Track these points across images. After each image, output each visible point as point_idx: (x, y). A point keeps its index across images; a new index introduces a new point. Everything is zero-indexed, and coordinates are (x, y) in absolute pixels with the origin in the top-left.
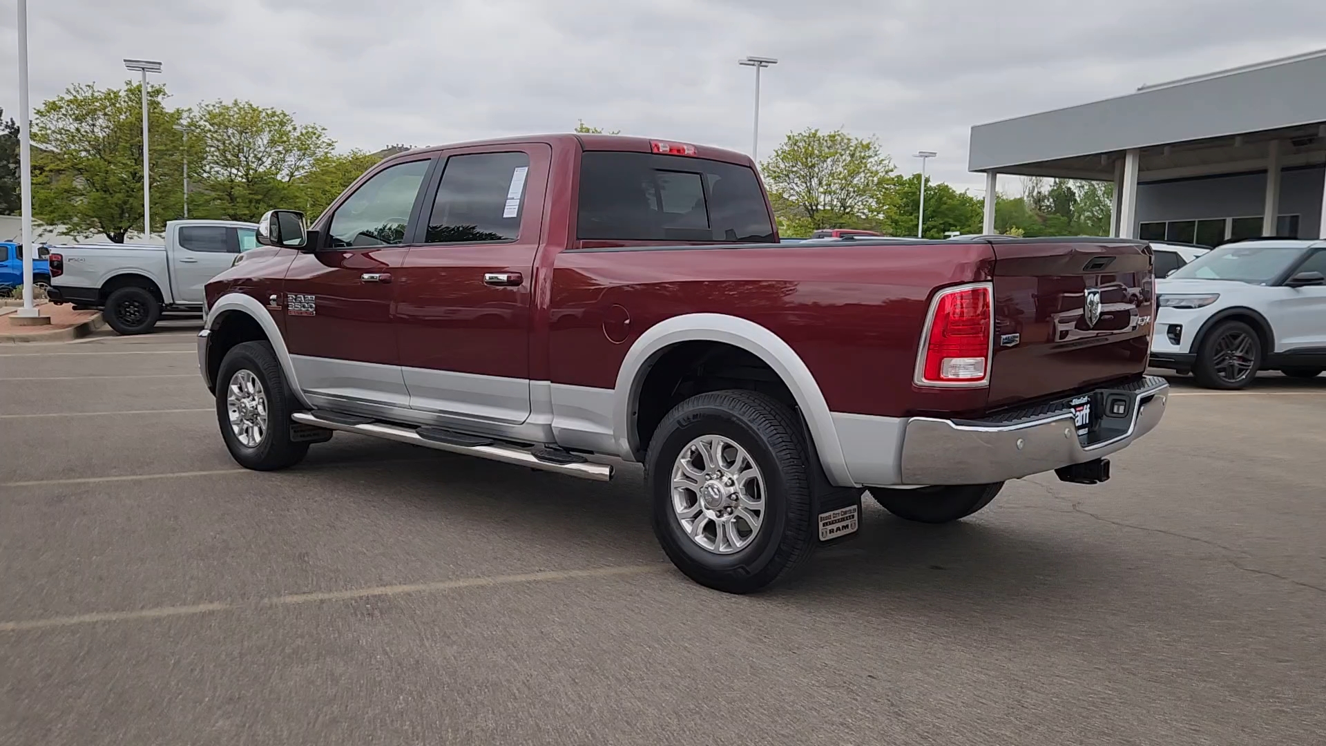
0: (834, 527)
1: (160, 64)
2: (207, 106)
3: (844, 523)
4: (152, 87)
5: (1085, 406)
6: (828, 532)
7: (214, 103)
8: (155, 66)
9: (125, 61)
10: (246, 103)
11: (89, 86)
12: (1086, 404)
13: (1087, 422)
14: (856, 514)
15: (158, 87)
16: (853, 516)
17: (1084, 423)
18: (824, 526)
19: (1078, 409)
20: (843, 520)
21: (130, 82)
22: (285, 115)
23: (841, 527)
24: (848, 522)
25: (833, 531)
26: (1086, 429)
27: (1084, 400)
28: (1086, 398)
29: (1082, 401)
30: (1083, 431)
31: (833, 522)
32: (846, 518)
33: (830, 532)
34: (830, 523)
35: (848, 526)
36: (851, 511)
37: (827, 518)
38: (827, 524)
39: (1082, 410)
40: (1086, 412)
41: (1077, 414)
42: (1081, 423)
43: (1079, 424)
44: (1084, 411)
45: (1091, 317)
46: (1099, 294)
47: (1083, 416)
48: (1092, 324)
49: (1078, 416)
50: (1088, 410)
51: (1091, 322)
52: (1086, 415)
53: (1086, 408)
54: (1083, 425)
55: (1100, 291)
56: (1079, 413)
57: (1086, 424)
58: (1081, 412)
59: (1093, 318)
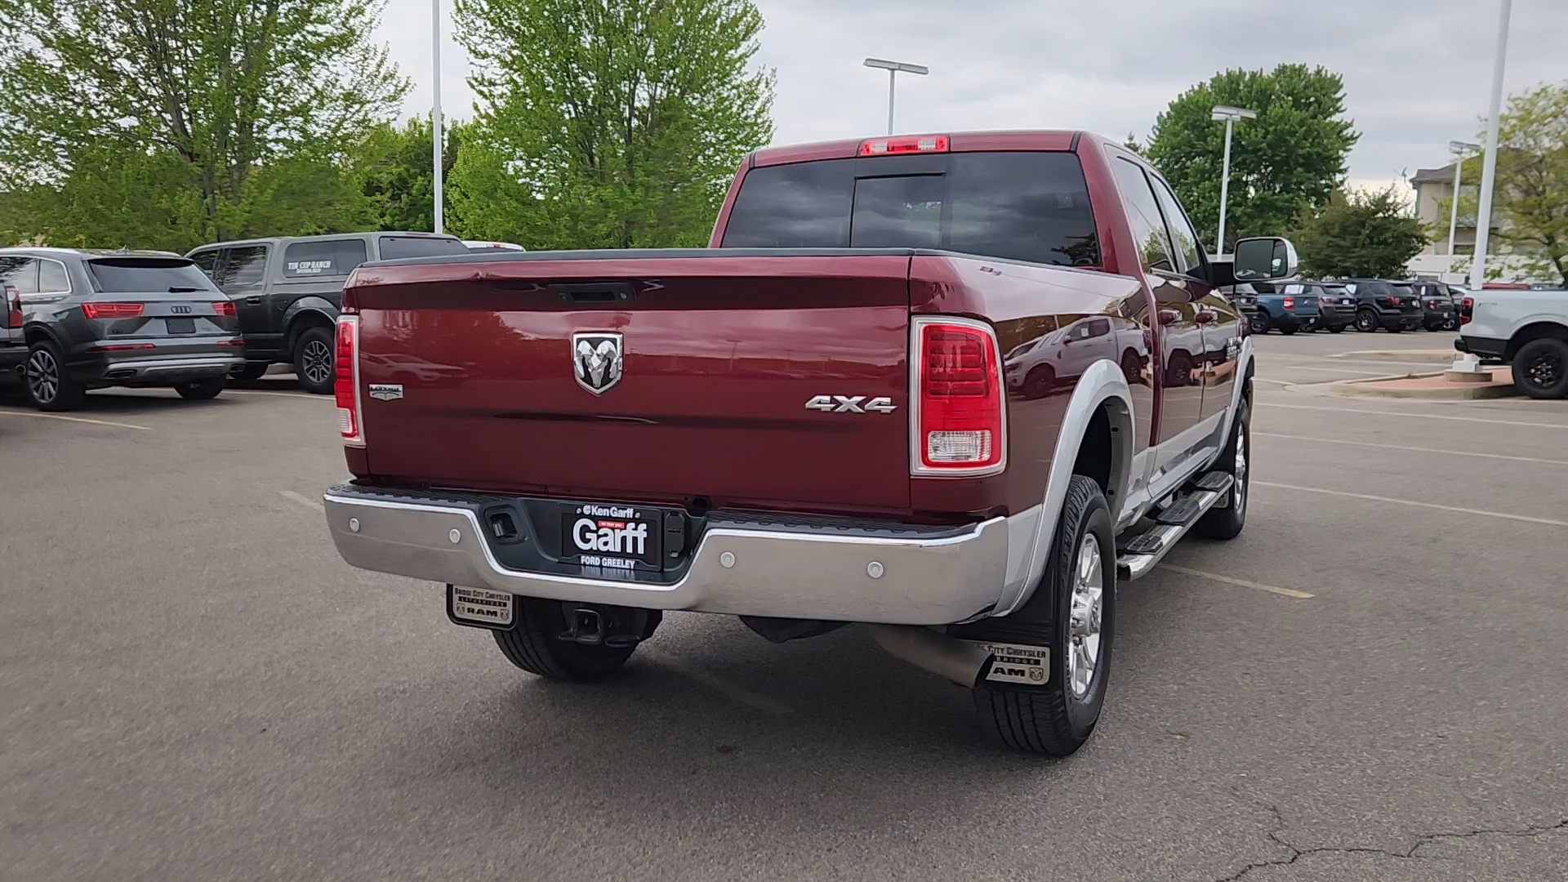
0: (477, 607)
3: (492, 608)
5: (632, 525)
6: (466, 610)
12: (637, 522)
13: (641, 550)
14: (510, 604)
16: (505, 605)
17: (629, 550)
18: (460, 599)
19: (603, 524)
20: (487, 603)
23: (485, 612)
24: (497, 609)
25: (473, 611)
26: (627, 561)
27: (622, 514)
28: (629, 512)
29: (615, 515)
30: (618, 563)
31: (472, 601)
32: (495, 604)
33: (469, 610)
34: (470, 601)
35: (495, 613)
36: (501, 597)
37: (465, 592)
38: (465, 599)
39: (621, 530)
40: (635, 533)
41: (601, 532)
42: (618, 549)
43: (612, 550)
44: (629, 532)
45: (588, 378)
46: (614, 341)
47: (624, 539)
48: (597, 388)
49: (606, 535)
50: (641, 533)
51: (592, 385)
52: (635, 539)
53: (636, 529)
54: (623, 555)
55: (618, 337)
56: (609, 532)
57: (634, 555)
58: (617, 531)
59: (597, 380)
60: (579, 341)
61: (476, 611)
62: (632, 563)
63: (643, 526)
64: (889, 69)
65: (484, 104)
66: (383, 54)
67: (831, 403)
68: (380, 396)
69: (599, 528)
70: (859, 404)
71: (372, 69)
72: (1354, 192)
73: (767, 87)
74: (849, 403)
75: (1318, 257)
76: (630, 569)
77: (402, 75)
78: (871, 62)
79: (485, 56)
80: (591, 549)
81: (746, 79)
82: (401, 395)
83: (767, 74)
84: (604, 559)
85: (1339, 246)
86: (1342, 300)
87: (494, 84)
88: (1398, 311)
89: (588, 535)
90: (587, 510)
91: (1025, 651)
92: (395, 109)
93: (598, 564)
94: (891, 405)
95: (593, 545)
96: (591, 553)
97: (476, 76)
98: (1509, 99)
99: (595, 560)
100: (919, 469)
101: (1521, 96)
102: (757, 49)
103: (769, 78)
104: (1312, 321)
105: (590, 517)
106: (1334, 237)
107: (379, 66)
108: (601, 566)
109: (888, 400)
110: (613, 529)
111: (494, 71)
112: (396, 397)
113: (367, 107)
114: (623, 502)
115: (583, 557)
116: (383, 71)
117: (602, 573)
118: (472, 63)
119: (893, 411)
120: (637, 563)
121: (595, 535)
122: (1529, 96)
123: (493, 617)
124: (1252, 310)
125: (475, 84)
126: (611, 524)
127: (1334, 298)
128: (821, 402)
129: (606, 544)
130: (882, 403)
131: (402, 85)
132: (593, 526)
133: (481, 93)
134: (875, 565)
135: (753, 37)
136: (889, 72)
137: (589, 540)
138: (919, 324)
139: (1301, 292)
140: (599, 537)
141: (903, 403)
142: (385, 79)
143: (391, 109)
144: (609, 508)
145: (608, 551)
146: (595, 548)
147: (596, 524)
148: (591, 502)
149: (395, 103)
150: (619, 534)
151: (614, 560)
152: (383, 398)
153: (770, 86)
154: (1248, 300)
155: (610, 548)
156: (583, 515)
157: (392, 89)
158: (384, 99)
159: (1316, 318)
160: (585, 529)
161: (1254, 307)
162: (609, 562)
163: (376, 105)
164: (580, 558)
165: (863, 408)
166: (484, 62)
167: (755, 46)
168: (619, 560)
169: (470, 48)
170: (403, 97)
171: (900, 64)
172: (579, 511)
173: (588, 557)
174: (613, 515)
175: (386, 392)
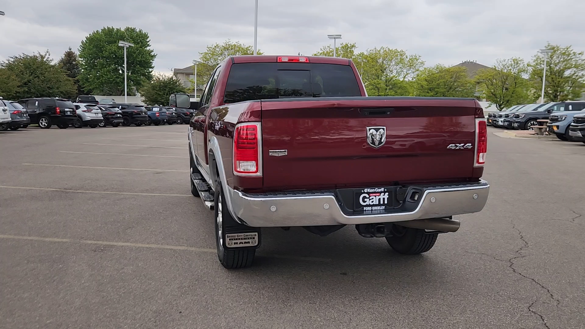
0: (239, 241)
1: (341, 35)
2: (370, 50)
3: (247, 241)
4: (351, 44)
5: (382, 194)
6: (233, 243)
7: (373, 49)
8: (339, 37)
9: (328, 35)
10: (386, 48)
11: (328, 47)
12: (385, 192)
13: (386, 202)
14: (256, 238)
15: (353, 44)
16: (254, 238)
17: (382, 203)
18: (230, 240)
19: (372, 195)
20: (244, 239)
21: (342, 43)
22: (403, 52)
23: (244, 243)
24: (250, 240)
25: (237, 243)
26: (382, 207)
27: (380, 190)
28: (382, 189)
29: (377, 191)
30: (379, 208)
31: (237, 239)
32: (248, 239)
33: (235, 244)
34: (235, 239)
35: (249, 242)
36: (252, 235)
37: (232, 236)
38: (232, 239)
39: (379, 196)
40: (384, 197)
41: (370, 198)
42: (377, 203)
43: (375, 204)
44: (382, 196)
45: (373, 143)
46: (383, 129)
47: (379, 199)
48: (377, 146)
49: (373, 199)
50: (386, 196)
51: (375, 145)
52: (384, 199)
53: (384, 195)
54: (379, 205)
55: (385, 128)
56: (374, 197)
57: (384, 204)
58: (377, 197)
59: (377, 143)
60: (370, 129)
61: (239, 243)
62: (384, 207)
63: (387, 194)
67: (455, 146)
68: (276, 155)
69: (370, 197)
70: (463, 146)
72: (161, 75)
74: (460, 146)
75: (152, 98)
76: (383, 209)
80: (367, 205)
82: (287, 154)
84: (373, 207)
85: (159, 94)
86: (173, 113)
88: (189, 117)
89: (365, 200)
90: (366, 191)
93: (371, 209)
94: (472, 146)
95: (367, 203)
96: (367, 206)
98: (207, 47)
99: (370, 208)
100: (476, 165)
101: (211, 47)
104: (165, 120)
105: (367, 193)
106: (157, 91)
108: (372, 210)
109: (470, 144)
112: (285, 154)
114: (379, 186)
115: (364, 208)
117: (372, 212)
119: (471, 148)
120: (385, 207)
121: (368, 199)
122: (213, 47)
123: (248, 244)
124: (146, 117)
126: (375, 195)
127: (171, 112)
128: (452, 146)
129: (372, 202)
130: (469, 146)
132: (367, 196)
134: (475, 195)
137: (366, 201)
138: (477, 121)
139: (158, 110)
140: (370, 200)
141: (473, 145)
144: (375, 189)
145: (373, 204)
146: (368, 204)
147: (369, 195)
148: (368, 187)
150: (378, 198)
151: (377, 207)
154: (145, 113)
155: (374, 203)
156: (364, 193)
159: (166, 120)
160: (364, 198)
161: (147, 116)
162: (374, 208)
164: (363, 208)
165: (463, 147)
168: (379, 207)
172: (363, 191)
173: (367, 208)
174: (376, 191)
175: (278, 153)
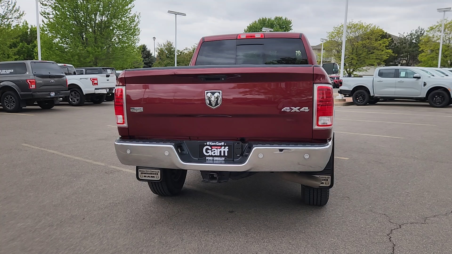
0: (147, 175)
1: (451, 8)
3: (153, 175)
5: (223, 147)
6: (143, 176)
8: (448, 9)
9: (438, 9)
12: (225, 146)
13: (226, 154)
14: (159, 174)
16: (157, 174)
17: (222, 154)
18: (141, 173)
20: (151, 174)
23: (150, 177)
25: (146, 177)
26: (222, 158)
27: (220, 144)
28: (223, 143)
30: (219, 159)
31: (146, 173)
32: (154, 174)
33: (144, 176)
34: (144, 173)
35: (154, 177)
36: (156, 172)
37: (143, 171)
38: (143, 173)
39: (220, 149)
40: (224, 150)
41: (213, 150)
44: (222, 149)
45: (210, 104)
46: (219, 93)
47: (220, 152)
48: (214, 107)
49: (214, 151)
50: (226, 149)
51: (212, 106)
52: (224, 152)
54: (220, 156)
55: (220, 91)
56: (216, 150)
57: (224, 156)
58: (218, 149)
59: (214, 104)
60: (207, 93)
61: (147, 177)
62: (224, 159)
63: (227, 147)
64: (175, 14)
65: (46, 21)
66: (14, 3)
67: (290, 109)
69: (212, 149)
71: (11, 8)
73: (138, 18)
74: (296, 109)
77: (21, 11)
78: (170, 12)
79: (46, 5)
80: (209, 155)
81: (131, 15)
82: (142, 111)
83: (137, 14)
84: (214, 158)
87: (49, 14)
89: (208, 151)
90: (208, 143)
91: (324, 177)
92: (19, 21)
93: (212, 159)
94: (308, 109)
97: (43, 11)
98: (334, 28)
99: (211, 158)
100: (315, 127)
102: (134, 6)
103: (138, 15)
105: (209, 145)
107: (13, 7)
108: (213, 160)
109: (307, 108)
110: (217, 149)
111: (49, 10)
112: (141, 111)
113: (10, 20)
114: (220, 141)
115: (207, 158)
116: (15, 8)
117: (213, 162)
118: (41, 7)
119: (308, 111)
120: (225, 158)
123: (153, 178)
125: (43, 14)
126: (216, 147)
128: (287, 109)
129: (214, 153)
130: (306, 109)
131: (21, 13)
132: (210, 148)
133: (45, 17)
134: (306, 155)
135: (133, 3)
136: (175, 15)
137: (209, 152)
138: (316, 86)
140: (212, 151)
141: (311, 109)
142: (15, 11)
143: (18, 21)
146: (211, 155)
147: (211, 148)
148: (210, 141)
149: (19, 19)
150: (219, 150)
151: (218, 158)
152: (136, 112)
153: (139, 18)
155: (216, 154)
156: (207, 145)
157: (18, 15)
158: (15, 18)
160: (207, 149)
162: (215, 159)
163: (12, 20)
164: (206, 158)
165: (299, 110)
166: (46, 7)
167: (133, 6)
168: (219, 158)
169: (40, 3)
170: (22, 17)
171: (178, 13)
172: (205, 144)
173: (209, 158)
174: (217, 144)
175: (137, 110)
